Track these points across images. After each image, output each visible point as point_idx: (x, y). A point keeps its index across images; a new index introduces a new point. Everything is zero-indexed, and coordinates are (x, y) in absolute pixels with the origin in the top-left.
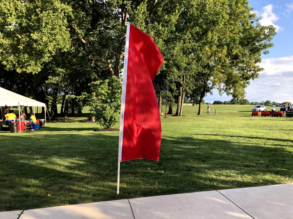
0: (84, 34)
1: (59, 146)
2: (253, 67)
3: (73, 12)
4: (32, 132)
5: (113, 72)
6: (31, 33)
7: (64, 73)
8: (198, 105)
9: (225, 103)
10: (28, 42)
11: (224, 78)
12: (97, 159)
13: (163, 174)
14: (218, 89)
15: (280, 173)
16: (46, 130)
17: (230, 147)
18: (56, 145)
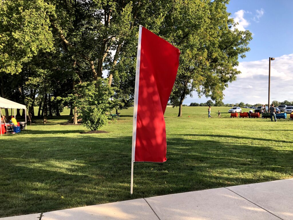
0: (67, 35)
1: (52, 149)
2: (231, 70)
3: (56, 12)
4: (14, 135)
5: (96, 73)
6: (11, 32)
7: (45, 74)
8: (178, 107)
9: (201, 105)
10: (8, 41)
11: (204, 80)
12: (96, 161)
13: (167, 174)
14: (197, 91)
15: (276, 170)
16: (29, 133)
17: (221, 147)
18: (48, 148)
